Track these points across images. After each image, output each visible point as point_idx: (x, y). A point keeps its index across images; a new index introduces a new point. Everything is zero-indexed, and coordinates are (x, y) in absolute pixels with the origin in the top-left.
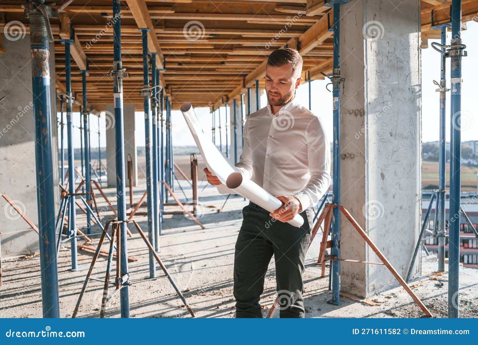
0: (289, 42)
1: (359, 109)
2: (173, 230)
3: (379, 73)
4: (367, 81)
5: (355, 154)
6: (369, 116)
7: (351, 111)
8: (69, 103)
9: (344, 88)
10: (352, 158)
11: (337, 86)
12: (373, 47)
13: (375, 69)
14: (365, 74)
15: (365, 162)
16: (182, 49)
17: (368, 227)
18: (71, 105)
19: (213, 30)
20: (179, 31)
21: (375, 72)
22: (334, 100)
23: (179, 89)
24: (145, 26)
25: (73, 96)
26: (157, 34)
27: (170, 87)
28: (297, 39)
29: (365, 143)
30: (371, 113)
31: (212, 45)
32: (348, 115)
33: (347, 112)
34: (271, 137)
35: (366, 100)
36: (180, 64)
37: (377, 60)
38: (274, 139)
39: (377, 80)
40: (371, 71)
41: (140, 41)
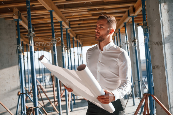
0: (130, 8)
1: (159, 41)
2: (79, 108)
3: (170, 21)
4: (163, 26)
5: (159, 66)
6: (165, 45)
7: (156, 43)
8: (20, 49)
9: (149, 31)
10: (158, 68)
11: (146, 30)
12: (165, 8)
13: (167, 19)
14: (161, 23)
15: (165, 70)
16: (77, 18)
17: (170, 106)
18: (21, 50)
19: (88, 7)
20: (71, 9)
21: (167, 21)
22: (144, 38)
23: (84, 37)
24: (51, 9)
25: (21, 46)
26: (61, 11)
27: (78, 36)
28: (133, 6)
29: (164, 60)
30: (166, 43)
31: (91, 14)
32: (154, 45)
33: (153, 43)
34: (99, 61)
35: (163, 37)
36: (79, 24)
37: (168, 14)
38: (101, 63)
39: (169, 25)
40: (165, 21)
41: (49, 16)
